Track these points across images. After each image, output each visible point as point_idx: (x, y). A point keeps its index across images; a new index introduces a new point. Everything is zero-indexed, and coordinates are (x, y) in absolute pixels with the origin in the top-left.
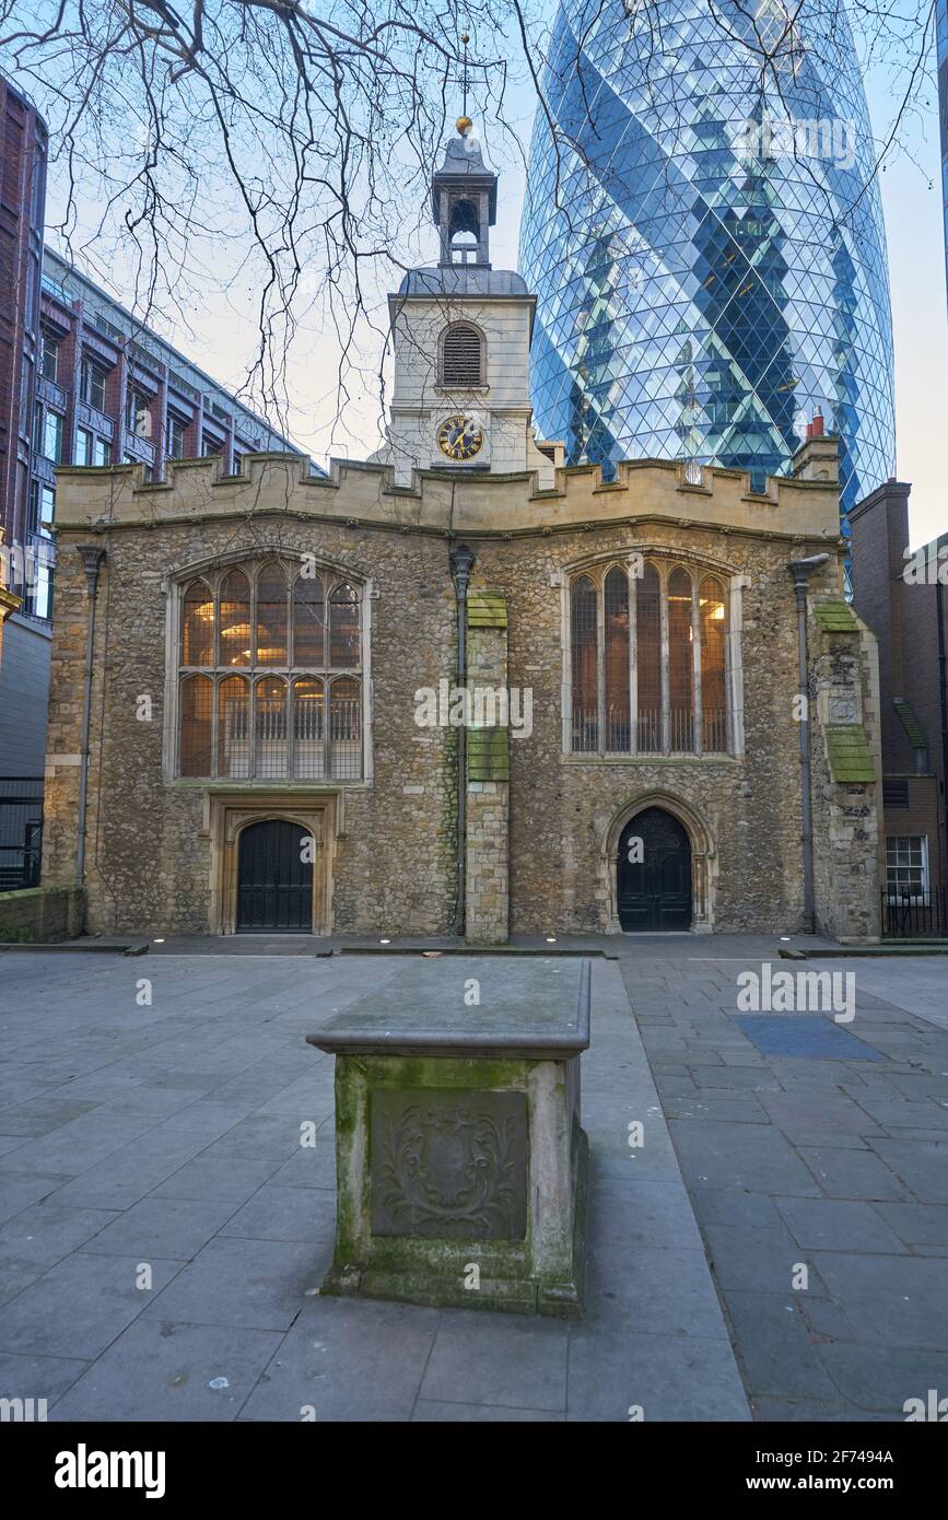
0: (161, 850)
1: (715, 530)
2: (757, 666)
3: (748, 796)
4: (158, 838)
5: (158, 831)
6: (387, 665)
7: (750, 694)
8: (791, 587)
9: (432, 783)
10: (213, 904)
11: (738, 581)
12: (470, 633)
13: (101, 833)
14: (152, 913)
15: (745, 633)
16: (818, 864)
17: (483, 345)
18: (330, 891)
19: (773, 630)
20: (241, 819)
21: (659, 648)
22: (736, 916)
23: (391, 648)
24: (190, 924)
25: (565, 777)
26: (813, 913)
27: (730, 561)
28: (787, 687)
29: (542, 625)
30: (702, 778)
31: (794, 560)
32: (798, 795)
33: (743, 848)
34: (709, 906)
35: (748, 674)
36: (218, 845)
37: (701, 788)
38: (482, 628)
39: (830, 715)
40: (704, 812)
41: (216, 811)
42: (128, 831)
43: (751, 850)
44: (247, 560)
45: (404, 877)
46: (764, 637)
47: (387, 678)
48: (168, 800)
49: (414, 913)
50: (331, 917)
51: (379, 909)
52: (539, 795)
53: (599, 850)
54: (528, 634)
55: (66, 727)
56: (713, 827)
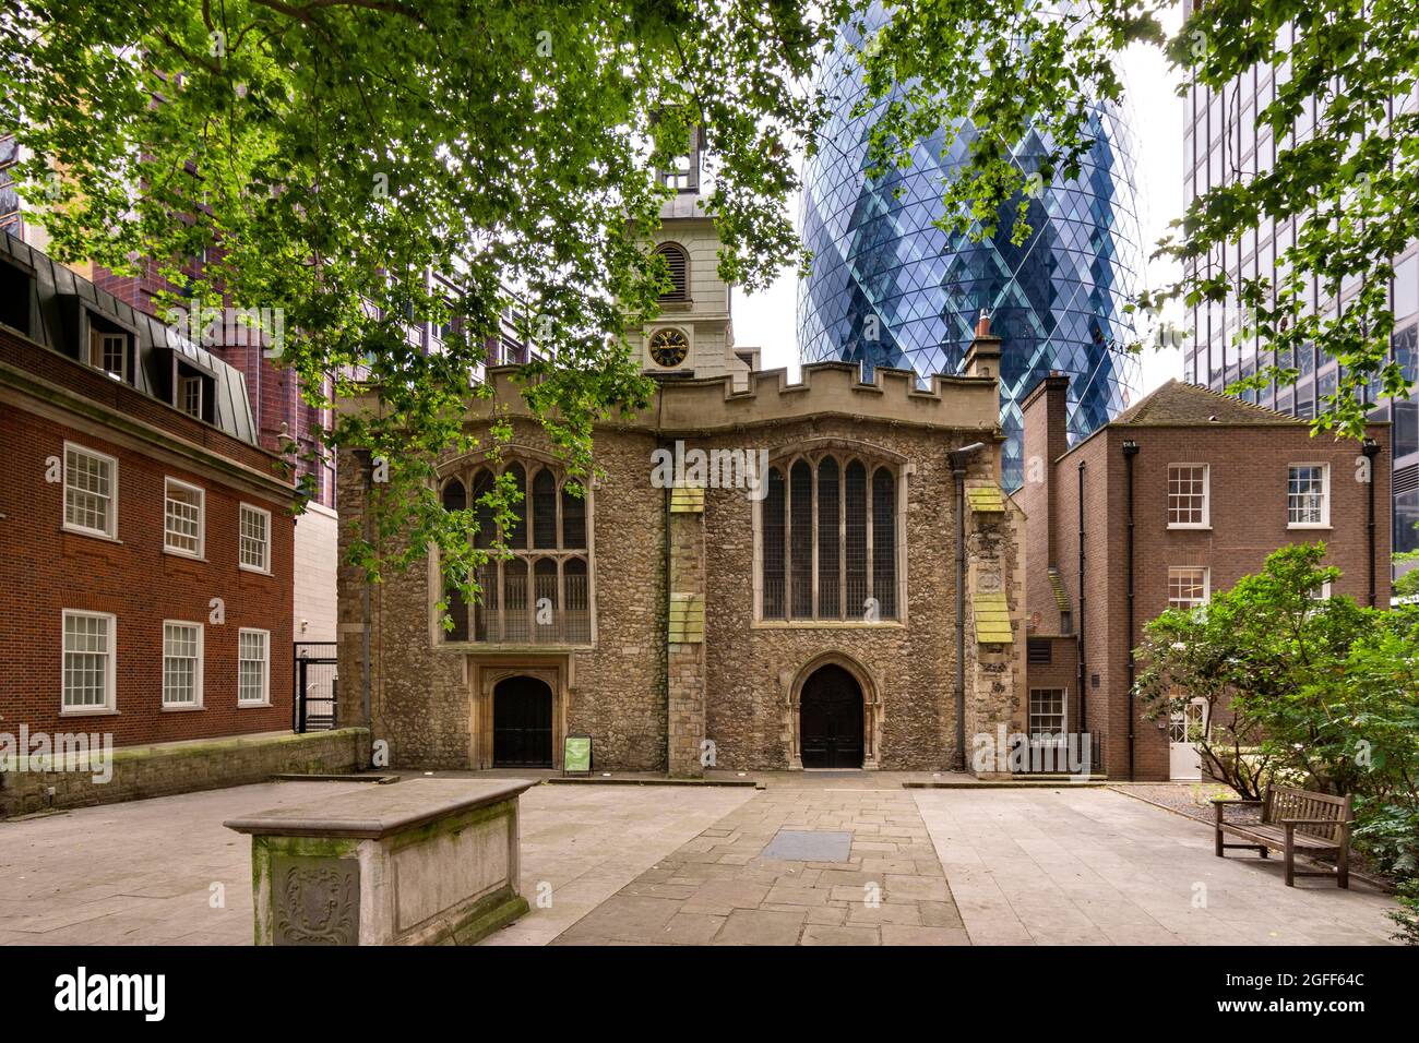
0: (430, 701)
1: (886, 427)
2: (919, 543)
3: (910, 655)
4: (427, 691)
5: (427, 685)
6: (608, 546)
7: (913, 567)
8: (949, 473)
9: (646, 645)
10: (472, 744)
11: (907, 469)
13: (382, 687)
14: (425, 751)
15: (911, 515)
16: (967, 713)
17: (687, 264)
18: (565, 734)
19: (935, 511)
20: (495, 676)
21: (838, 528)
22: (899, 756)
23: (611, 531)
24: (455, 761)
25: (756, 639)
26: (963, 753)
27: (898, 452)
28: (945, 561)
29: (737, 510)
30: (872, 641)
31: (954, 449)
32: (955, 655)
33: (906, 699)
34: (876, 747)
35: (912, 550)
36: (475, 696)
37: (870, 648)
39: (979, 585)
40: (872, 669)
41: (471, 668)
42: (404, 686)
43: (912, 701)
45: (623, 723)
46: (927, 517)
47: (608, 558)
48: (433, 661)
49: (632, 752)
52: (734, 654)
53: (784, 701)
54: (724, 518)
55: (352, 601)
56: (880, 682)
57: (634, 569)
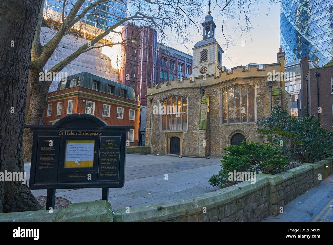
1: (251, 78)
2: (260, 104)
4: (159, 140)
5: (159, 139)
6: (190, 111)
7: (258, 110)
8: (268, 87)
9: (197, 130)
10: (166, 150)
11: (256, 87)
13: (152, 139)
15: (257, 98)
17: (207, 53)
18: (182, 148)
19: (264, 96)
20: (170, 137)
21: (240, 102)
23: (191, 108)
25: (220, 128)
27: (254, 84)
29: (216, 101)
30: (247, 127)
31: (269, 81)
35: (258, 106)
36: (167, 141)
37: (247, 129)
38: (204, 103)
40: (248, 134)
41: (166, 136)
42: (155, 139)
43: (258, 141)
44: (171, 97)
45: (193, 146)
46: (262, 98)
47: (190, 113)
48: (160, 134)
50: (182, 152)
51: (189, 151)
52: (215, 131)
53: (226, 141)
54: (214, 103)
55: (148, 124)
56: (250, 137)
57: (195, 115)
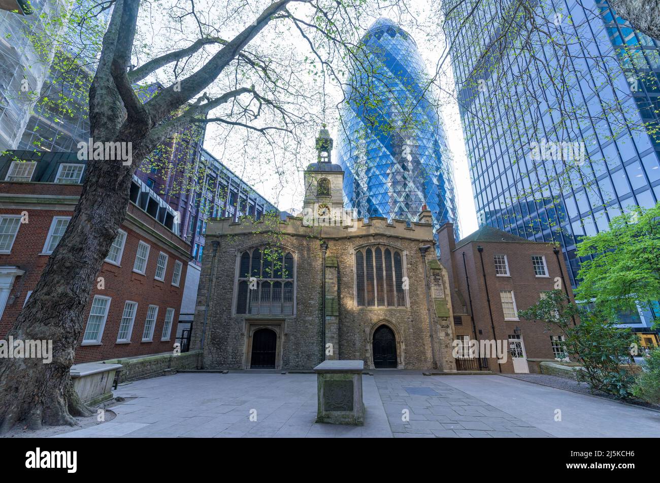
0: (229, 339)
1: (397, 237)
2: (412, 279)
3: (412, 321)
4: (228, 335)
5: (229, 332)
6: (301, 278)
7: (411, 288)
8: (420, 255)
9: (314, 316)
10: (244, 358)
11: (405, 253)
12: (326, 269)
13: (210, 333)
14: (224, 361)
15: (408, 269)
16: (435, 344)
17: (330, 184)
18: (282, 354)
19: (416, 268)
20: (255, 328)
21: (383, 273)
22: (411, 363)
23: (303, 273)
24: (236, 365)
25: (356, 314)
27: (402, 246)
28: (422, 285)
29: (347, 266)
30: (397, 315)
31: (420, 247)
32: (428, 321)
33: (411, 339)
34: (402, 359)
35: (409, 281)
36: (247, 337)
37: (397, 318)
38: (330, 267)
39: (435, 295)
40: (399, 327)
41: (247, 325)
42: (219, 332)
43: (414, 340)
44: (261, 246)
45: (305, 348)
46: (414, 270)
47: (301, 282)
48: (232, 322)
49: (308, 361)
50: (281, 362)
51: (297, 360)
52: (347, 320)
53: (367, 339)
54: (344, 269)
56: (402, 332)
57: (311, 287)
